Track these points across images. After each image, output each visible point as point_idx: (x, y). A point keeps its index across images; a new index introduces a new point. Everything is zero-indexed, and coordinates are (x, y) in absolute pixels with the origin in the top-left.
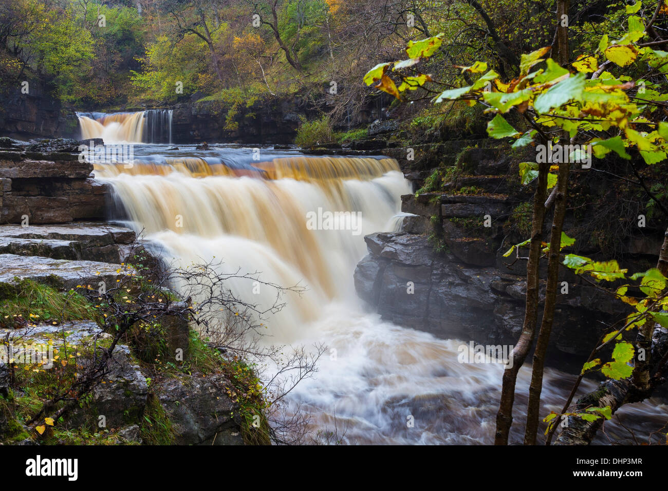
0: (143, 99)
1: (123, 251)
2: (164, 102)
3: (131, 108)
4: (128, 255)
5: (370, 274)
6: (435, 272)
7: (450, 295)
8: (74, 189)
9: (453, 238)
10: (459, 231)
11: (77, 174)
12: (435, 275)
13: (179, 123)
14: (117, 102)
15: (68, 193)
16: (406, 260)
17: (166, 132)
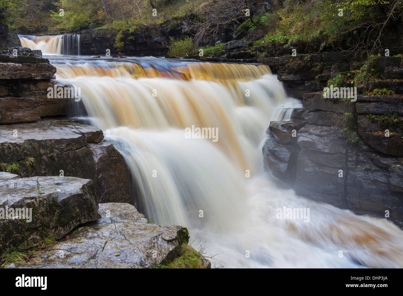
0: (58, 29)
1: (95, 152)
2: (72, 31)
3: (50, 34)
4: (101, 155)
5: (284, 158)
6: (350, 159)
7: (369, 179)
8: (40, 90)
9: (369, 131)
10: (374, 126)
11: (43, 76)
12: (350, 161)
13: (84, 43)
14: (41, 31)
15: (35, 93)
16: (324, 149)
17: (76, 48)
